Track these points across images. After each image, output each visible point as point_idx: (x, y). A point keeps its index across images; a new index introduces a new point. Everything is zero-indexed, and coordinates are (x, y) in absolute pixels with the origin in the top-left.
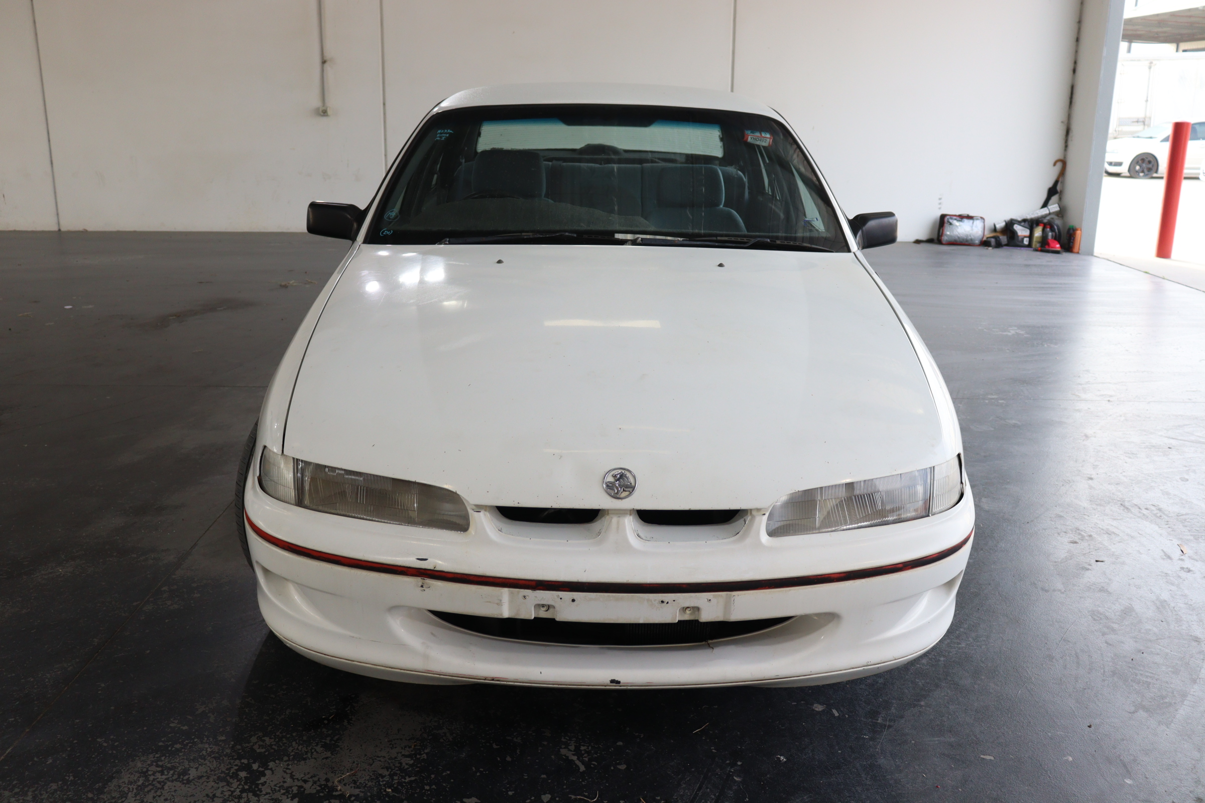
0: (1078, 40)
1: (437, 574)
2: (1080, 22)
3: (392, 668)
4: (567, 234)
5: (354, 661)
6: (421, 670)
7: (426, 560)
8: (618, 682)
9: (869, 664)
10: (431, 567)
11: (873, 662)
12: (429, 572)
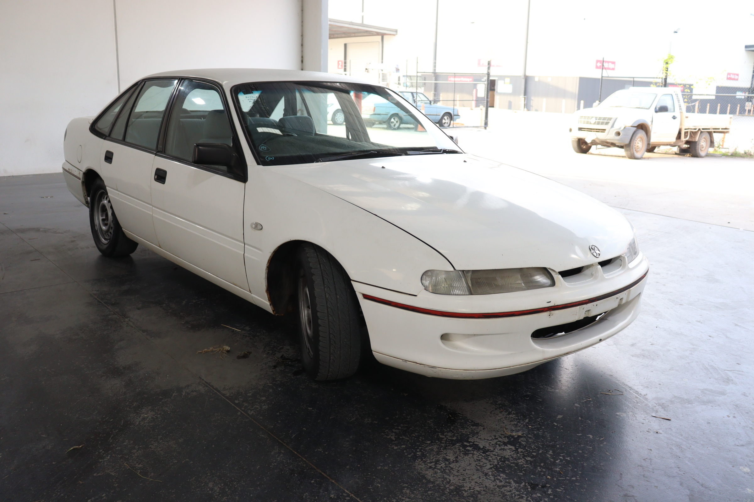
0: (302, 45)
1: (555, 307)
2: (302, 36)
3: (528, 364)
5: (510, 367)
6: (542, 359)
7: (550, 302)
8: (601, 340)
10: (553, 305)
12: (553, 307)
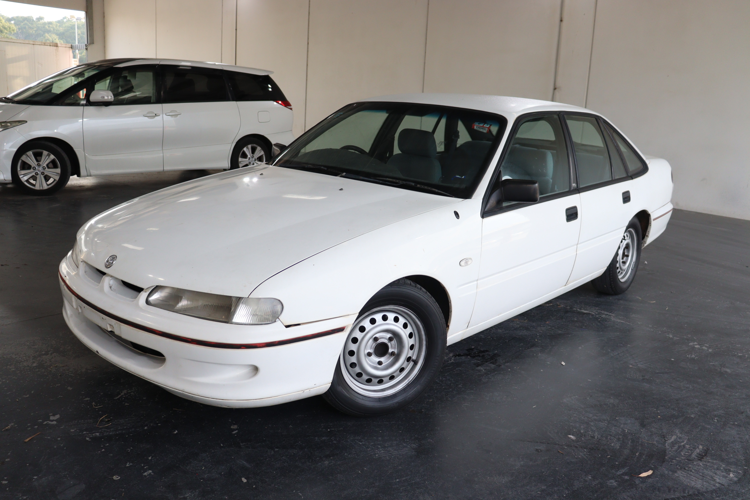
4: (322, 167)
8: (98, 353)
9: (184, 390)
11: (186, 391)
